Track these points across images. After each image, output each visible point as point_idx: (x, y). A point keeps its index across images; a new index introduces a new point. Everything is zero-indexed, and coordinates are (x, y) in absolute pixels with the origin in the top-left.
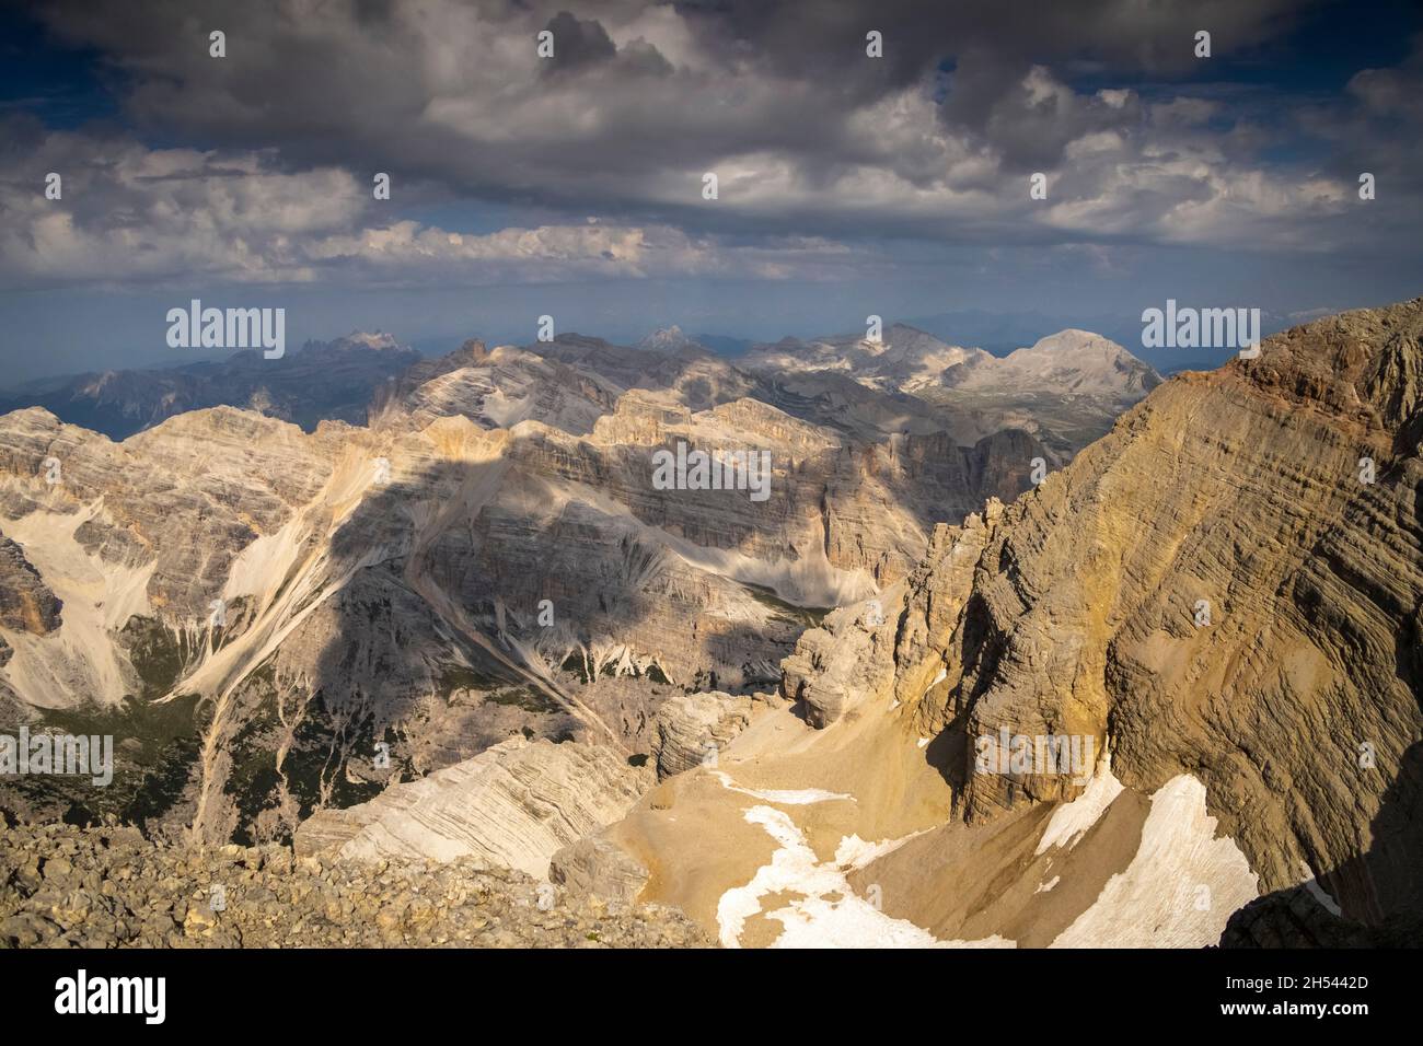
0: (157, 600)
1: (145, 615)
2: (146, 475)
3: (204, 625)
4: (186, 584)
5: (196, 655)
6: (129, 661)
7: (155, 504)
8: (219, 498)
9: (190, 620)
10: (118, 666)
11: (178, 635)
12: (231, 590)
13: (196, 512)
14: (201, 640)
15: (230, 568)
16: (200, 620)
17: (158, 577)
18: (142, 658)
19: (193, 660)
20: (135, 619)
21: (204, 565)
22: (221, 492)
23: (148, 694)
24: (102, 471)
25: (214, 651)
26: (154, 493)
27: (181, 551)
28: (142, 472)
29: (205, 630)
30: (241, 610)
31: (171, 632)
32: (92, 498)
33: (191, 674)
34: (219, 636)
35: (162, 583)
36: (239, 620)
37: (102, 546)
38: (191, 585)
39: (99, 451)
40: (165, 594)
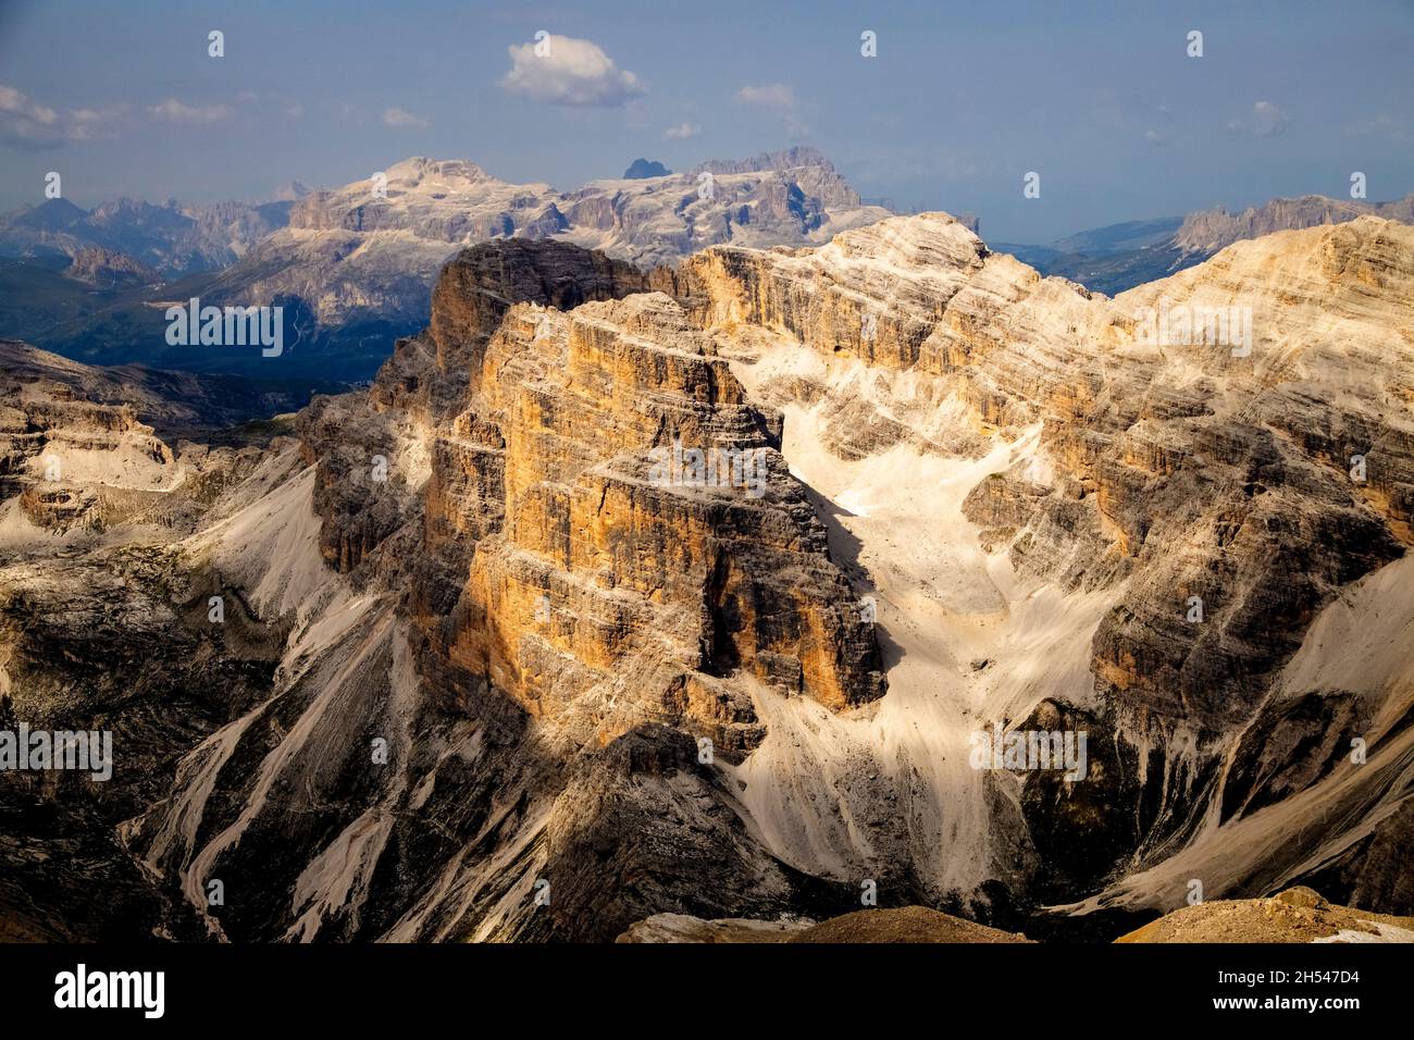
0: (1111, 673)
1: (1076, 701)
2: (1147, 378)
3: (1215, 748)
4: (1184, 640)
5: (1179, 817)
6: (1016, 802)
7: (1150, 446)
8: (1312, 445)
9: (1181, 732)
10: (988, 810)
11: (1144, 761)
12: (1300, 676)
13: (1239, 473)
14: (1198, 785)
15: (1308, 621)
16: (1206, 736)
17: (1122, 617)
18: (1049, 801)
19: (1169, 828)
20: (1050, 708)
21: (1239, 604)
22: (1318, 431)
23: (1041, 889)
24: (1051, 363)
25: (1225, 818)
26: (1151, 420)
27: (1184, 562)
28: (1139, 368)
29: (1216, 761)
30: (1314, 728)
31: (1130, 754)
32: (1022, 423)
33: (1155, 862)
34: (1248, 782)
35: (1127, 630)
36: (1302, 752)
37: (1021, 533)
38: (1196, 646)
39: (1054, 317)
40: (1130, 660)
